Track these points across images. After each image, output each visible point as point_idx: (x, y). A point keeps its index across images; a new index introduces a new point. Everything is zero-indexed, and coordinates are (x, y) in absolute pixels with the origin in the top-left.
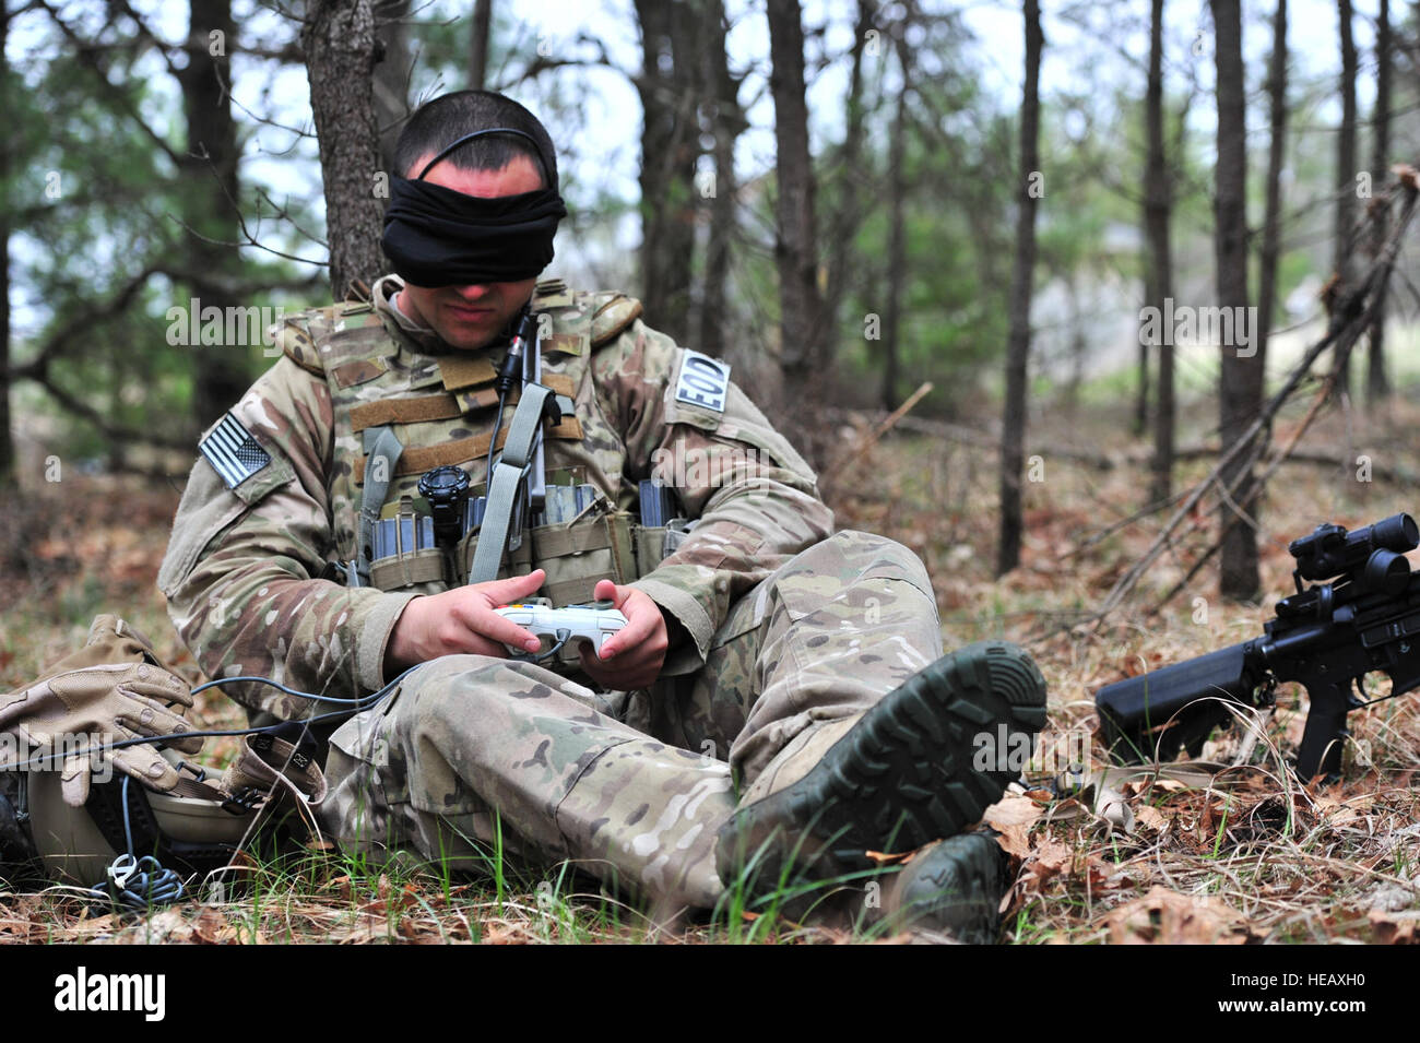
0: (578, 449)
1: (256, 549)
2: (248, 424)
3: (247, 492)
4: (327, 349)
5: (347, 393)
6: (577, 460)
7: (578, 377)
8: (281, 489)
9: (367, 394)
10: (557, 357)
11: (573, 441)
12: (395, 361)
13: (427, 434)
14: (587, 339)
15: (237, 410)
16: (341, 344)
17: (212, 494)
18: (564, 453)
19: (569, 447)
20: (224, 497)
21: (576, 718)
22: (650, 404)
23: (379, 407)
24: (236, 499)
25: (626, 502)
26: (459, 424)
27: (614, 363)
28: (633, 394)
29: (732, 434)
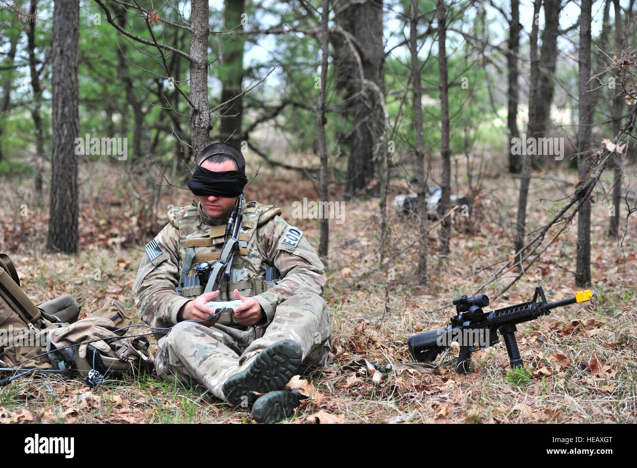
0: (246, 258)
1: (157, 278)
2: (158, 243)
3: (156, 262)
4: (180, 222)
5: (183, 236)
6: (245, 261)
7: (251, 235)
8: (166, 261)
9: (189, 237)
10: (246, 229)
11: (244, 255)
12: (199, 228)
13: (204, 250)
14: (256, 223)
15: (156, 239)
16: (185, 221)
17: (147, 263)
18: (241, 258)
19: (243, 257)
20: (150, 264)
21: (211, 344)
22: (274, 243)
23: (191, 242)
24: (153, 265)
25: (262, 273)
26: (213, 248)
27: (265, 231)
28: (268, 240)
29: (297, 254)
